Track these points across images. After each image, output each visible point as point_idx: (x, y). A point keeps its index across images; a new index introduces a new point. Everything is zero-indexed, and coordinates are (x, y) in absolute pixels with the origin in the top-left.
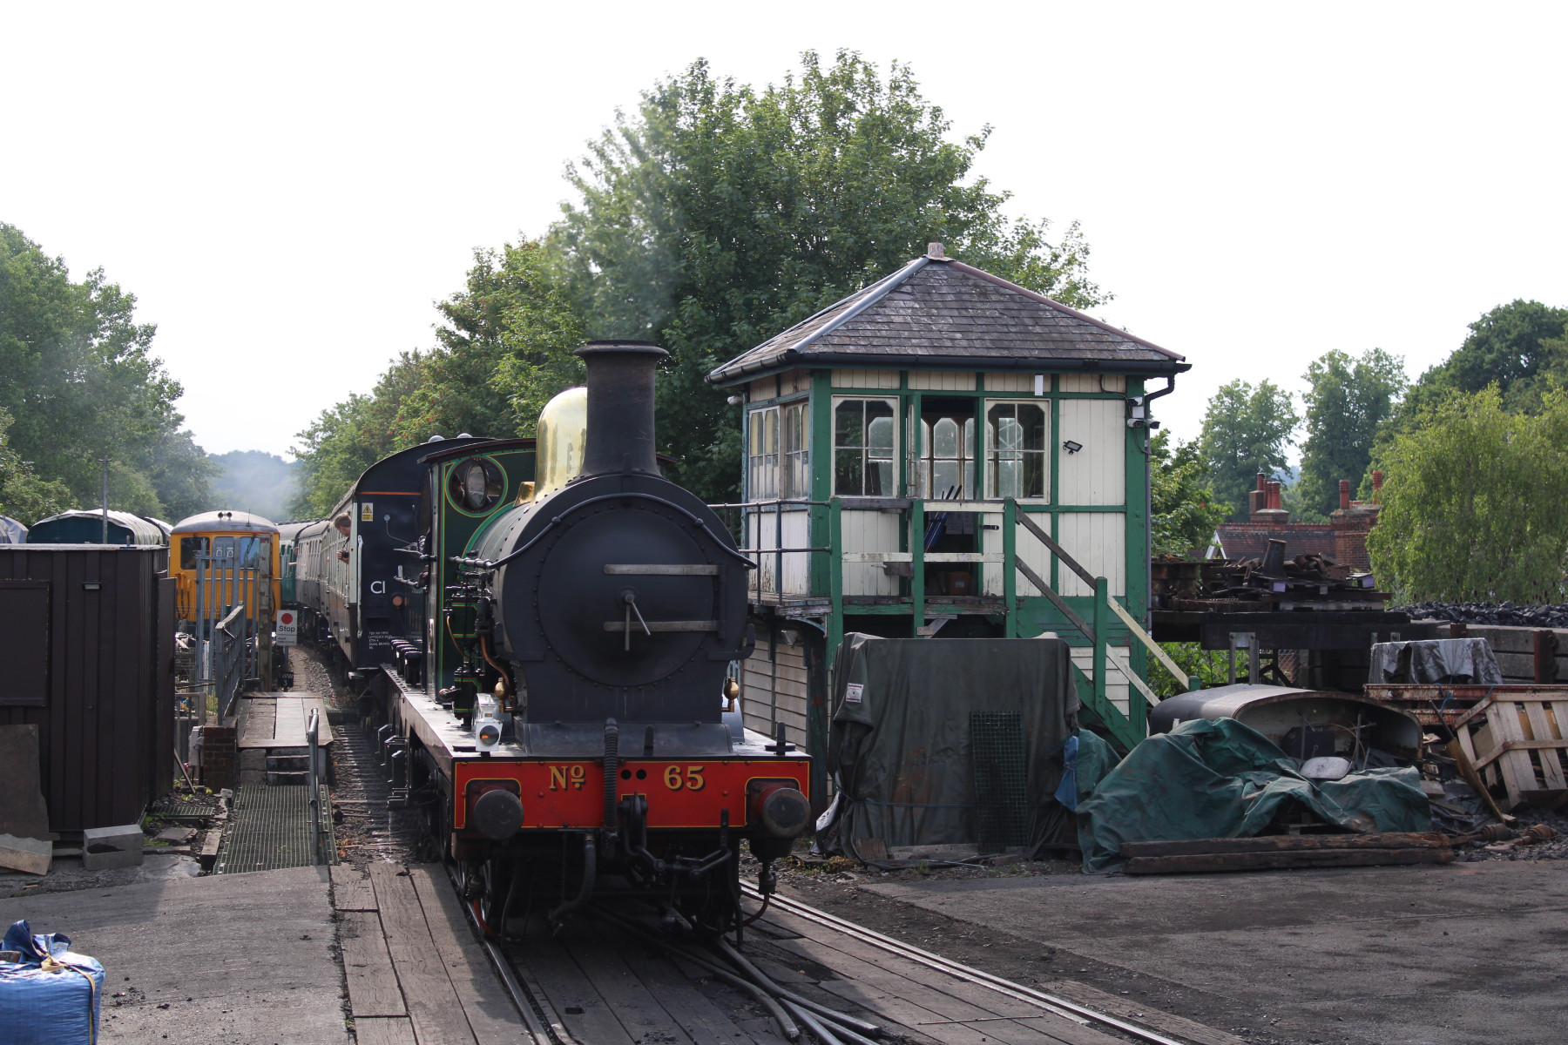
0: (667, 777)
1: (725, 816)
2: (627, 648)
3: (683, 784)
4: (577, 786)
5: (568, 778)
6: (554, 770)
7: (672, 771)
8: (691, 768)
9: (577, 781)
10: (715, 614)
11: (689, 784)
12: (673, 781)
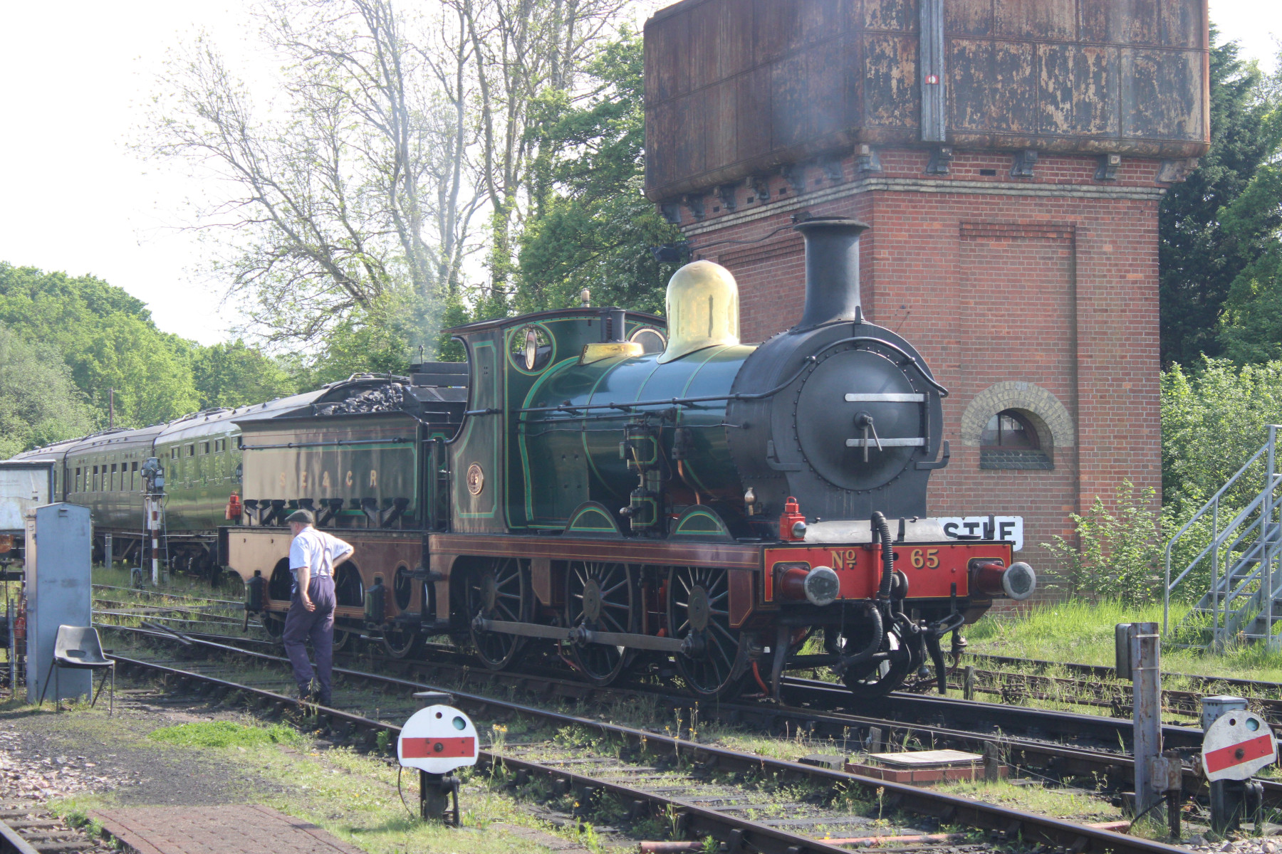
0: (913, 558)
1: (953, 588)
2: (867, 460)
3: (924, 563)
4: (851, 566)
5: (844, 560)
6: (834, 554)
7: (917, 553)
8: (930, 551)
9: (851, 562)
10: (922, 434)
11: (928, 564)
12: (917, 561)
